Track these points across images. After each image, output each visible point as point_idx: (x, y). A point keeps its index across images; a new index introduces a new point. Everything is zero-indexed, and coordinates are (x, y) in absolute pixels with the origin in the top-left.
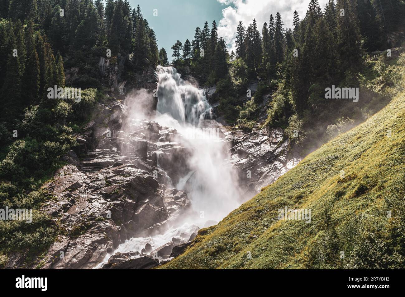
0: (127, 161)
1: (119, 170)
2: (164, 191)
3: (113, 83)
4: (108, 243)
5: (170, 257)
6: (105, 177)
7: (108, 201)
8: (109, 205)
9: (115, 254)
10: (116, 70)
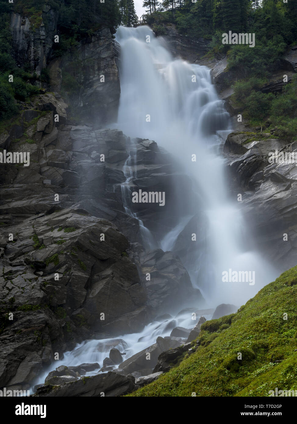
0: (70, 202)
1: (57, 219)
2: (139, 254)
3: (38, 63)
4: (44, 349)
5: (154, 372)
6: (33, 233)
7: (39, 275)
8: (43, 282)
9: (56, 369)
10: (42, 37)
